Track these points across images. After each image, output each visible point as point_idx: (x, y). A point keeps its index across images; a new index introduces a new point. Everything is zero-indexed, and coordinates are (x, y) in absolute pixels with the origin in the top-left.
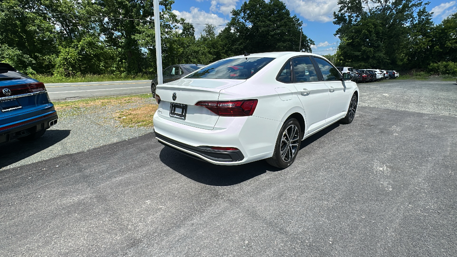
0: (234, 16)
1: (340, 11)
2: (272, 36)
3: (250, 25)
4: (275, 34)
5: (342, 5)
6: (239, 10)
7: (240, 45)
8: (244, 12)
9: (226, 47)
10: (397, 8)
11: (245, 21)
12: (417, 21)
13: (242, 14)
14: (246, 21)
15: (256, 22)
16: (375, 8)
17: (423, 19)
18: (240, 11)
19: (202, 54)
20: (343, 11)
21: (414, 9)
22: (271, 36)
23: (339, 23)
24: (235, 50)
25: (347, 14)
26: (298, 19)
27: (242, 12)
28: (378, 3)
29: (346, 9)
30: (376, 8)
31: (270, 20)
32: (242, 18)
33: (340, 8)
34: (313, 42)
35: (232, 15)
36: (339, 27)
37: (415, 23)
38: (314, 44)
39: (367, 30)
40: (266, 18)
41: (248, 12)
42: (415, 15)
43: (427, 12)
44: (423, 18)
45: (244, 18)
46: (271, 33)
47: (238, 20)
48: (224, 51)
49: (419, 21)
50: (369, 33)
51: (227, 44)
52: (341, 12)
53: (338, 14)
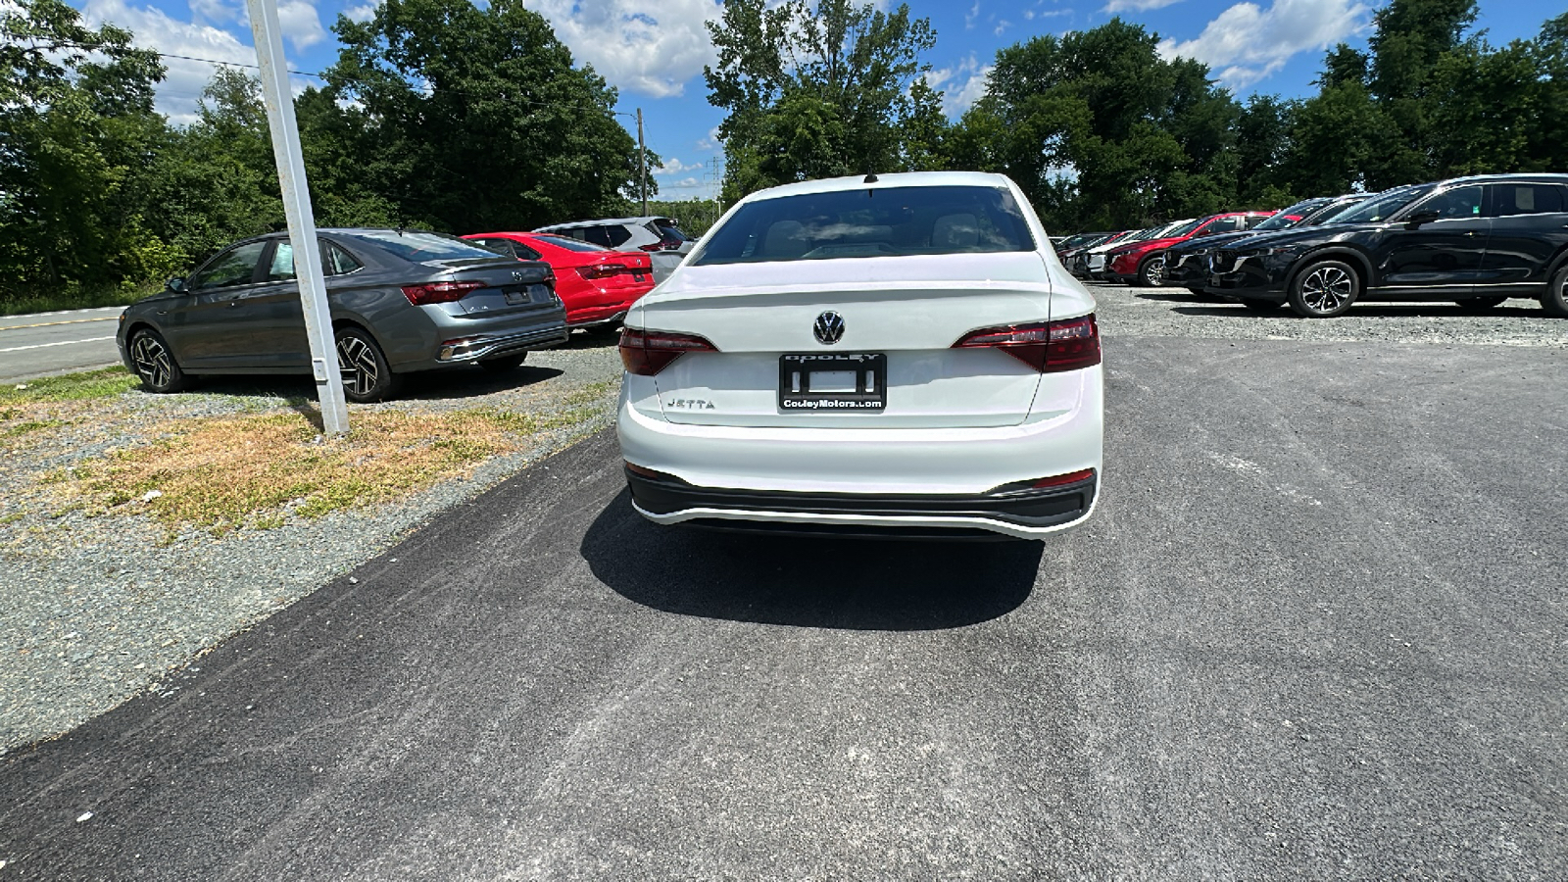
0: (348, 47)
1: (723, 65)
2: (524, 131)
3: (426, 88)
4: (533, 125)
5: (725, 47)
6: (367, 24)
7: (396, 158)
8: (388, 33)
9: (333, 165)
10: (861, 74)
11: (401, 66)
12: (913, 112)
13: (384, 43)
14: (403, 71)
15: (453, 75)
16: (809, 66)
17: (924, 106)
18: (375, 28)
19: (232, 194)
20: (730, 68)
21: (900, 79)
22: (519, 129)
23: (723, 103)
24: (379, 177)
25: (743, 77)
26: (602, 79)
27: (383, 35)
28: (816, 52)
29: (738, 60)
30: (812, 66)
31: (502, 73)
32: (387, 58)
33: (722, 56)
34: (657, 157)
35: (340, 39)
36: (728, 112)
37: (909, 116)
38: (660, 165)
39: (807, 127)
40: (489, 65)
41: (406, 36)
42: (908, 94)
43: (930, 90)
44: (924, 103)
45: (397, 57)
46: (516, 119)
47: (370, 64)
48: (331, 182)
49: (916, 111)
50: (813, 136)
51: (336, 154)
52: (727, 70)
53: (717, 73)
